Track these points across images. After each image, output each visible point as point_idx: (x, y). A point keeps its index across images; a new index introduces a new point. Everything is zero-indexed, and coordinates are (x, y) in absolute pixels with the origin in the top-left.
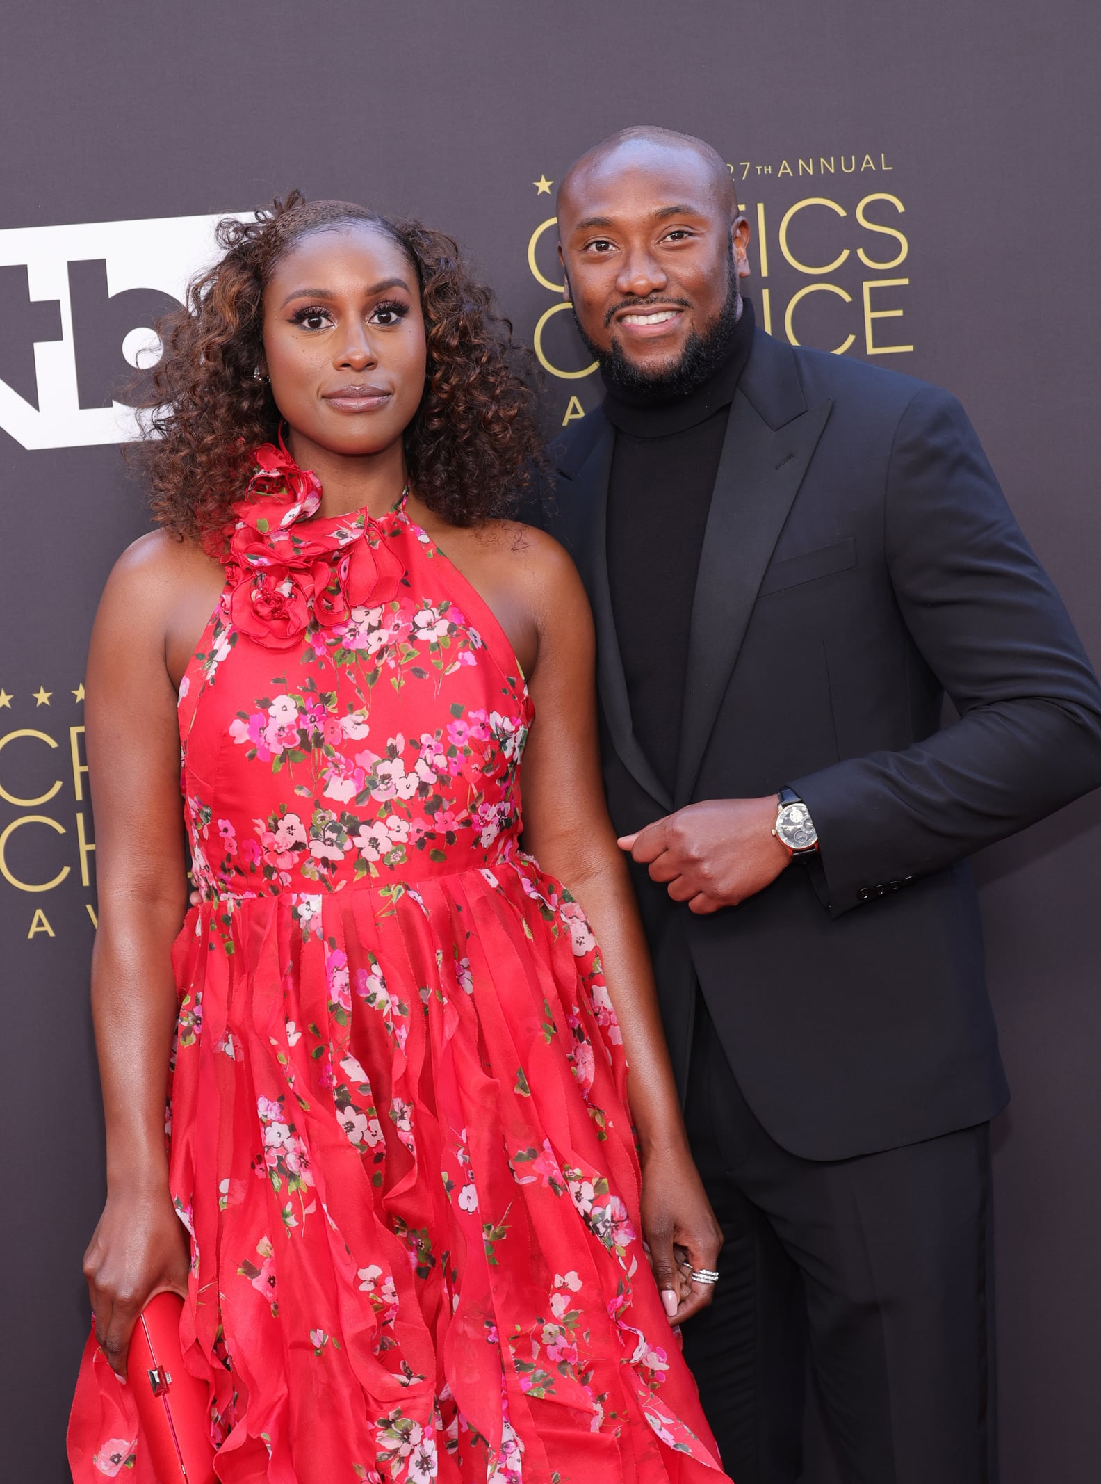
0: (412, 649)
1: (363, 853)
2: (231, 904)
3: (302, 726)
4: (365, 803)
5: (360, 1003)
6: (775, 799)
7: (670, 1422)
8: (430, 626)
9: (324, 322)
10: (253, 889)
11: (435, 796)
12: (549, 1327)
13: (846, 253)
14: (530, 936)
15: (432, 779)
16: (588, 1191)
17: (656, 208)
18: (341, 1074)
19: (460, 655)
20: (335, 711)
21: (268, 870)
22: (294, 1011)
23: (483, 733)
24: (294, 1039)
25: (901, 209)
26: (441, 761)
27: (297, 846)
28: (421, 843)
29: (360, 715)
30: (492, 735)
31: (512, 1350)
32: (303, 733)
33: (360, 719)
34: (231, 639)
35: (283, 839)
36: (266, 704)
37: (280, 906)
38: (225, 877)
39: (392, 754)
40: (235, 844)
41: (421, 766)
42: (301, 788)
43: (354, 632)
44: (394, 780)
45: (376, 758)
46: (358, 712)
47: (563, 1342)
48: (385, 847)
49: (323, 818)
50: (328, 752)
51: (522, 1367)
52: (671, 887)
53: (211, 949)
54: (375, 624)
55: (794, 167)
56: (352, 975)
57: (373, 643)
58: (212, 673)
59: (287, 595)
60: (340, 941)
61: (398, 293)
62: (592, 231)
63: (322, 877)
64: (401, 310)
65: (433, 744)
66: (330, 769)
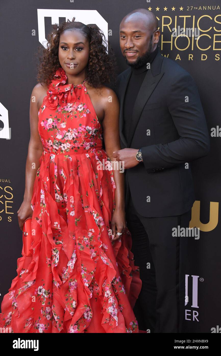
0: (76, 112)
1: (62, 149)
3: (53, 124)
4: (63, 140)
5: (59, 176)
6: (138, 150)
8: (81, 108)
9: (67, 49)
11: (75, 140)
12: (85, 238)
13: (211, 28)
15: (75, 137)
16: (95, 215)
18: (56, 187)
19: (83, 115)
20: (60, 122)
21: (48, 149)
22: (48, 175)
23: (84, 130)
24: (48, 180)
26: (77, 134)
27: (51, 146)
28: (72, 148)
29: (64, 123)
30: (86, 130)
31: (78, 241)
32: (53, 126)
33: (65, 124)
36: (47, 119)
37: (49, 156)
39: (69, 131)
40: (44, 143)
41: (73, 134)
42: (52, 136)
43: (67, 107)
44: (68, 136)
45: (66, 132)
46: (65, 123)
47: (87, 241)
48: (66, 148)
49: (55, 141)
50: (58, 130)
51: (80, 244)
54: (71, 106)
55: (202, 8)
56: (58, 170)
57: (70, 110)
58: (42, 112)
59: (55, 99)
60: (57, 164)
61: (81, 45)
62: (122, 33)
63: (55, 152)
64: (82, 49)
65: (76, 131)
66: (58, 133)
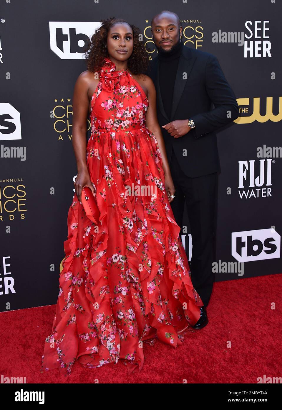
0: (130, 93)
1: (122, 126)
2: (99, 134)
3: (113, 105)
4: (123, 118)
5: (122, 150)
6: (188, 120)
7: (170, 218)
8: (133, 90)
9: (118, 38)
10: (103, 132)
11: (134, 117)
12: (151, 203)
13: (194, 36)
14: (148, 140)
16: (158, 181)
17: (168, 24)
18: (118, 162)
19: (138, 94)
20: (118, 103)
21: (106, 128)
22: (111, 151)
23: (142, 107)
24: (110, 156)
25: (202, 29)
26: (135, 111)
27: (112, 124)
28: (131, 124)
29: (121, 104)
31: (145, 207)
32: (113, 106)
34: (101, 90)
35: (109, 123)
36: (107, 101)
37: (108, 134)
38: (99, 130)
39: (127, 110)
40: (101, 124)
41: (132, 112)
43: (121, 90)
44: (127, 114)
45: (125, 110)
47: (153, 205)
48: (126, 125)
49: (116, 120)
50: (117, 109)
51: (147, 209)
52: (171, 134)
53: (95, 141)
55: (186, 21)
56: (120, 146)
57: (124, 92)
58: (98, 96)
59: (110, 83)
60: (118, 140)
61: (130, 35)
62: (158, 28)
63: (115, 130)
64: (130, 38)
65: (134, 108)
66: (117, 112)
